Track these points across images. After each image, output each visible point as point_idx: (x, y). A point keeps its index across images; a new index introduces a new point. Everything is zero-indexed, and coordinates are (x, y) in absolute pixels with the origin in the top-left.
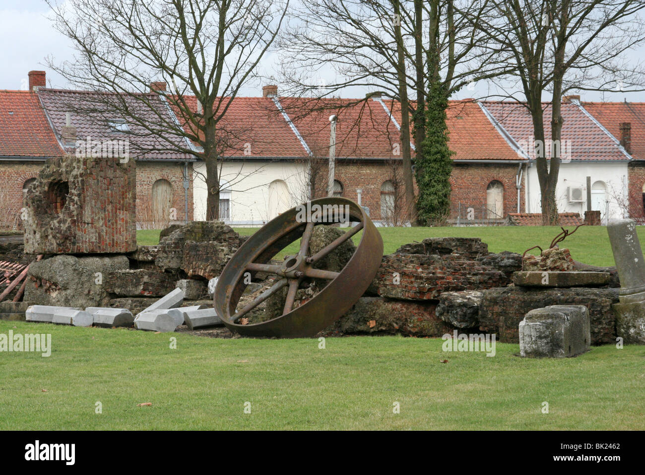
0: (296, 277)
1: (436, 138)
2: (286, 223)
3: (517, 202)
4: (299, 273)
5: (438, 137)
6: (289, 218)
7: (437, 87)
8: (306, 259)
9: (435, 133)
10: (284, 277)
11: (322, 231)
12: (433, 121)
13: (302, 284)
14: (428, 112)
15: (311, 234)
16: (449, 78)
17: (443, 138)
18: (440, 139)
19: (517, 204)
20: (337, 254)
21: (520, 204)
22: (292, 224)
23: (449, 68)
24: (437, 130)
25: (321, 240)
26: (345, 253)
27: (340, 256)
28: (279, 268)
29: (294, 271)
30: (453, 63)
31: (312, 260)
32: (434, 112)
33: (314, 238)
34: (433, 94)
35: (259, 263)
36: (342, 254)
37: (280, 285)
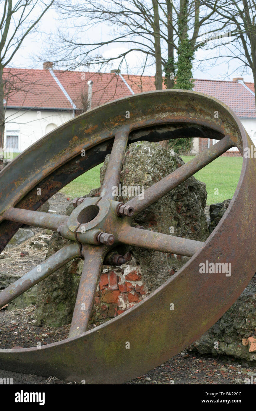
0: (98, 244)
1: (184, 84)
2: (75, 137)
3: (208, 143)
4: (105, 237)
5: (186, 83)
6: (80, 129)
7: (186, 42)
8: (118, 207)
9: (183, 80)
10: (72, 241)
11: (146, 152)
12: (182, 70)
13: (109, 257)
14: (177, 64)
15: (125, 159)
16: (195, 36)
17: (189, 84)
18: (188, 85)
19: (208, 145)
20: (173, 196)
21: (210, 144)
22: (86, 139)
23: (195, 28)
24: (185, 78)
25: (145, 170)
26: (186, 195)
27: (178, 199)
28: (63, 221)
29: (94, 232)
30: (198, 25)
31: (130, 210)
32: (183, 63)
33: (130, 166)
34: (183, 49)
35: (28, 207)
36: (180, 196)
37: (66, 257)
